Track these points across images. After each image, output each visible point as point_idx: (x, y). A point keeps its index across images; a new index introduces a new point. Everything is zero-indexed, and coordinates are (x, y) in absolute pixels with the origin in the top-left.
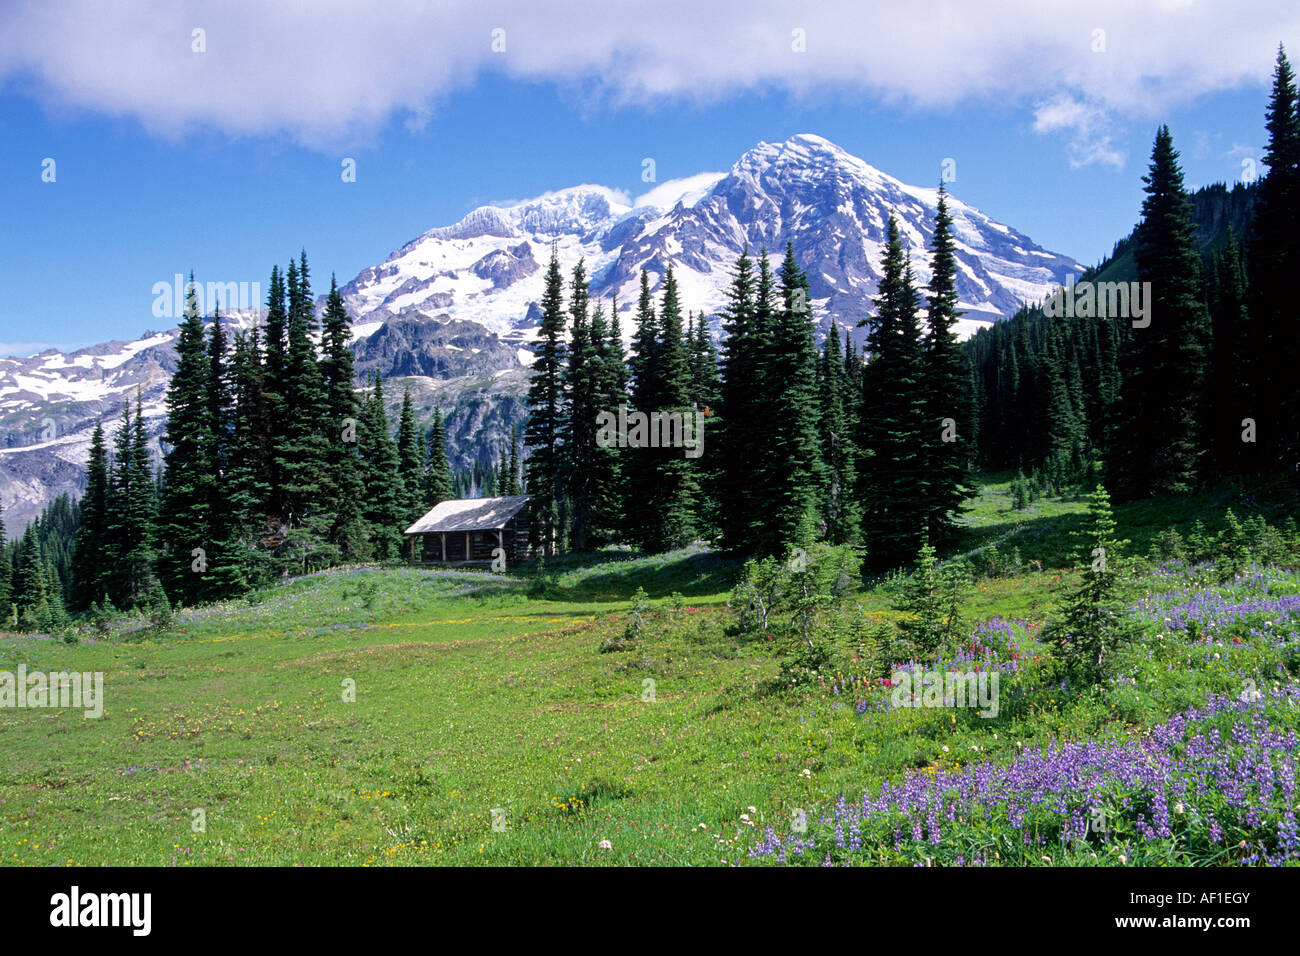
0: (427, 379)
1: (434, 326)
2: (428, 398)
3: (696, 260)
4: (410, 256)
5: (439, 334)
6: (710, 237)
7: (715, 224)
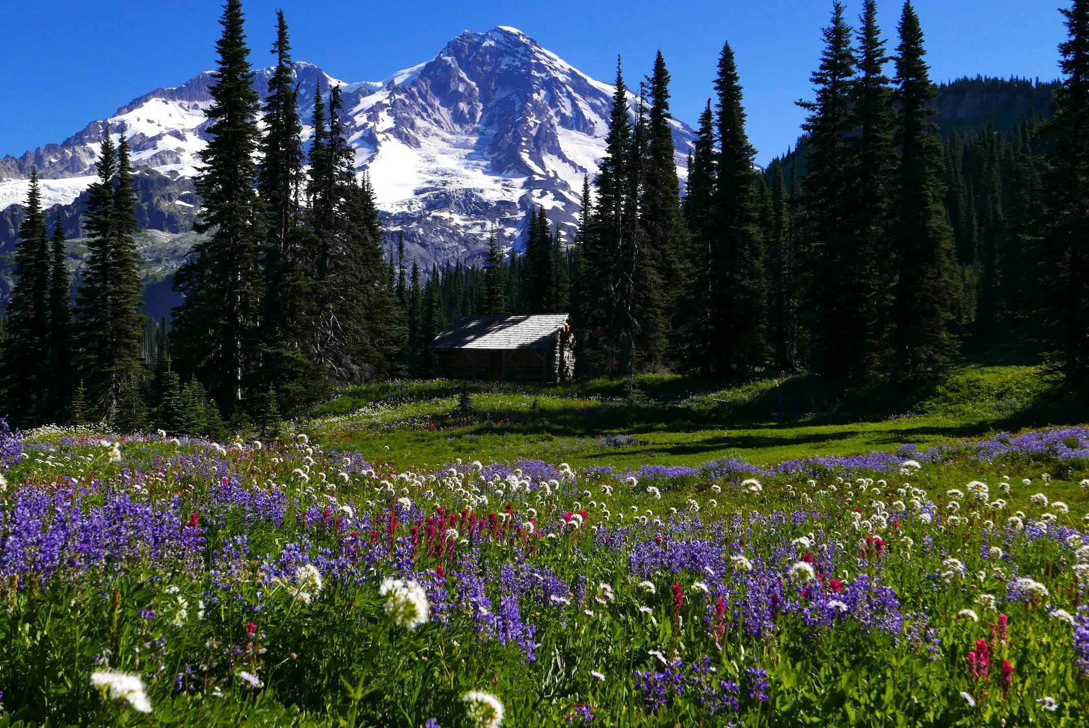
0: (157, 233)
1: (164, 182)
2: (160, 250)
3: (406, 135)
4: (136, 112)
5: (169, 189)
6: (419, 114)
7: (424, 103)
